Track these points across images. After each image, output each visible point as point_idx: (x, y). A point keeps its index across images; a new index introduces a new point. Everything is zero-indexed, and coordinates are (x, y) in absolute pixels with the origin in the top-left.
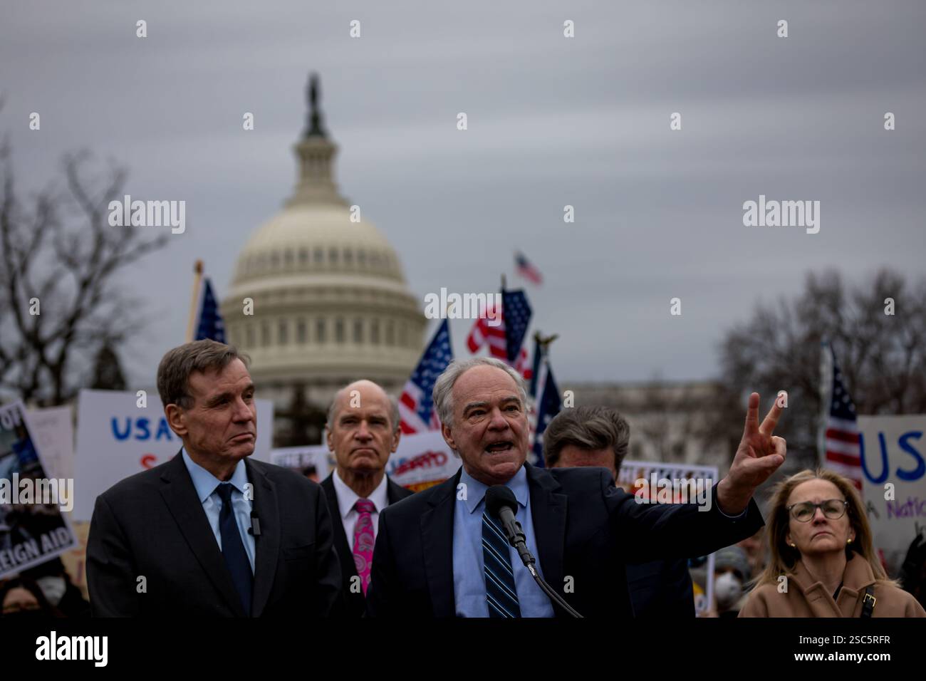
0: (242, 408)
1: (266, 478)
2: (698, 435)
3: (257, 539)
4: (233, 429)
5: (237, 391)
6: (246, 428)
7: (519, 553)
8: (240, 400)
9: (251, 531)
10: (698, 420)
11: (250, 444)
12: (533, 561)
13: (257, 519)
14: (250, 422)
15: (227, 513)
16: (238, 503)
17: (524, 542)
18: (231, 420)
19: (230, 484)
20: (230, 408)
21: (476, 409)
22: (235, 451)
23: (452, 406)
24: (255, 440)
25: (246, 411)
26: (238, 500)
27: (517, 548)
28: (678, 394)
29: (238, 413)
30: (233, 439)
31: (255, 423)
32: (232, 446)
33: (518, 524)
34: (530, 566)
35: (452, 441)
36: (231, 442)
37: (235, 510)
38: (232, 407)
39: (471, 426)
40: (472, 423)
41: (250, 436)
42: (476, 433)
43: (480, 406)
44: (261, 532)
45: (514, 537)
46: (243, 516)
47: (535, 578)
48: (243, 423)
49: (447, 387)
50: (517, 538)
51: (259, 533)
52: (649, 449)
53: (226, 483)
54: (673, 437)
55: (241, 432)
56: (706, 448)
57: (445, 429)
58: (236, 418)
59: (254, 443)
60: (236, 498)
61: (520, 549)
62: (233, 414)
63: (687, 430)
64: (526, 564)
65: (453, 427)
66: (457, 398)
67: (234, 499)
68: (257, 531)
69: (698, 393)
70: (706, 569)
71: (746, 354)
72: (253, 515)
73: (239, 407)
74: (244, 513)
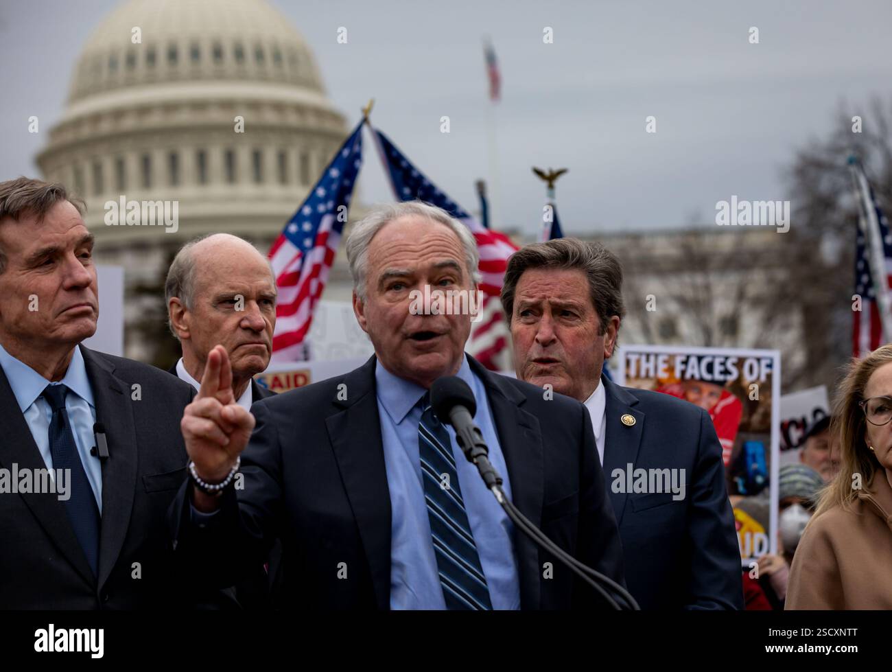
0: (76, 267)
1: (113, 376)
2: (757, 302)
3: (103, 462)
4: (64, 298)
5: (68, 245)
6: (85, 297)
7: (480, 471)
8: (71, 257)
9: (94, 452)
10: (757, 282)
11: (89, 321)
12: (499, 482)
13: (104, 434)
14: (88, 289)
15: (60, 427)
16: (74, 412)
17: (486, 456)
18: (61, 286)
19: (62, 385)
20: (58, 269)
21: (395, 279)
22: (68, 330)
23: (366, 272)
24: (97, 316)
25: (82, 272)
26: (75, 408)
27: (477, 464)
28: (726, 244)
29: (70, 275)
30: (65, 313)
31: (95, 291)
32: (65, 322)
33: (477, 431)
34: (495, 489)
35: (364, 319)
36: (62, 317)
37: (72, 422)
38: (62, 267)
39: (388, 304)
40: (390, 301)
41: (89, 308)
42: (394, 316)
43: (401, 275)
44: (110, 455)
45: (471, 449)
46: (83, 430)
47: (502, 505)
48: (78, 288)
49: (363, 244)
50: (476, 451)
51: (107, 454)
52: (686, 326)
53: (58, 384)
54: (721, 307)
55: (76, 302)
56: (768, 321)
57: (357, 302)
58: (68, 282)
59: (96, 320)
60: (71, 406)
61: (481, 466)
62: (63, 278)
63: (741, 295)
64: (489, 486)
65: (366, 303)
66: (374, 263)
67: (70, 406)
68: (104, 451)
69: (756, 241)
70: (768, 497)
71: (825, 184)
72: (98, 428)
73: (71, 267)
74: (85, 426)
